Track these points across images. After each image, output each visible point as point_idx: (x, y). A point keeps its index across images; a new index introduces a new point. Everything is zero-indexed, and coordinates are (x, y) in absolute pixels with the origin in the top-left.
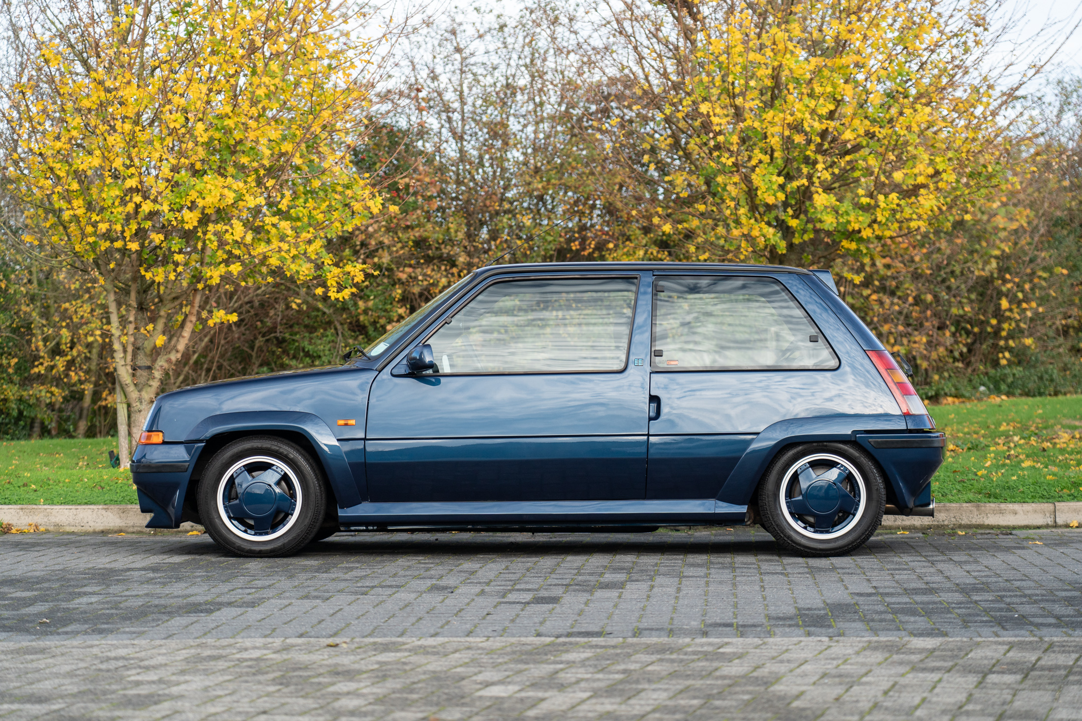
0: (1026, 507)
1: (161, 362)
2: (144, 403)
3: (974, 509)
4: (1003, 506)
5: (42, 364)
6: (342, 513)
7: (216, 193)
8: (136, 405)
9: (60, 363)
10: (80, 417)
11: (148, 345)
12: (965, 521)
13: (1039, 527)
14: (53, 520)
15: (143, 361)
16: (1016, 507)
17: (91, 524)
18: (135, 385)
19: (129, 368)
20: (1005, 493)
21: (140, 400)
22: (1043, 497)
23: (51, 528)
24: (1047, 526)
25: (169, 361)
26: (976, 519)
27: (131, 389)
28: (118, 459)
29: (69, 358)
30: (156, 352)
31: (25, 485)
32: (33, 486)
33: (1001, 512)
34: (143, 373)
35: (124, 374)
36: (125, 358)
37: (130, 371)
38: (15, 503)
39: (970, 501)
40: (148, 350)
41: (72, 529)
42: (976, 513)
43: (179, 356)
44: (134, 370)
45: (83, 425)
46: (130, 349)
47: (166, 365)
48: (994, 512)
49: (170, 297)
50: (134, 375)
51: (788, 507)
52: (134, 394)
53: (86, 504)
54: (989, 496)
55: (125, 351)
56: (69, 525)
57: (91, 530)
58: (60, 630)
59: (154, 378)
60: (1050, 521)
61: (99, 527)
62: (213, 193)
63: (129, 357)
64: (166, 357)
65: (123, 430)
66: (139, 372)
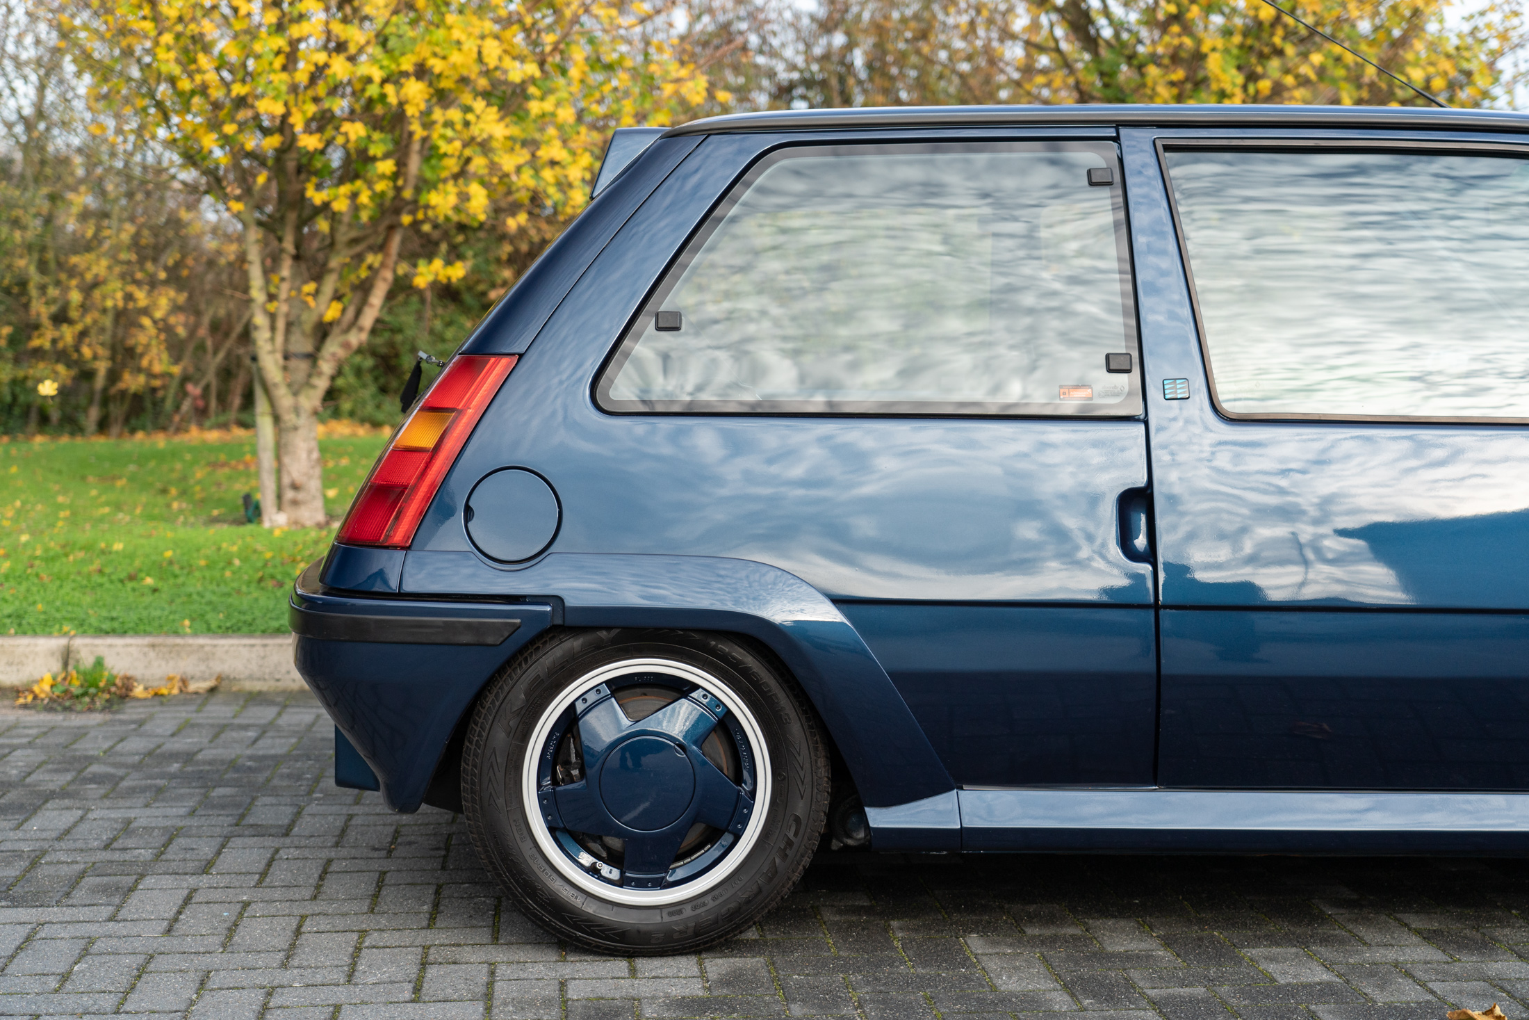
1: (333, 348)
2: (303, 416)
5: (43, 335)
7: (470, 45)
8: (289, 418)
11: (309, 320)
14: (218, 667)
15: (300, 344)
18: (289, 385)
19: (279, 356)
21: (297, 410)
25: (346, 345)
27: (282, 393)
28: (258, 507)
29: (80, 327)
30: (323, 331)
31: (132, 578)
32: (149, 581)
34: (302, 366)
35: (270, 365)
36: (272, 339)
37: (281, 361)
38: (136, 633)
40: (308, 327)
41: (258, 686)
43: (364, 336)
44: (286, 357)
46: (281, 324)
47: (341, 353)
49: (346, 238)
50: (285, 368)
52: (285, 399)
55: (273, 328)
56: (251, 677)
59: (320, 374)
62: (465, 47)
63: (280, 338)
64: (341, 339)
65: (267, 459)
66: (293, 363)
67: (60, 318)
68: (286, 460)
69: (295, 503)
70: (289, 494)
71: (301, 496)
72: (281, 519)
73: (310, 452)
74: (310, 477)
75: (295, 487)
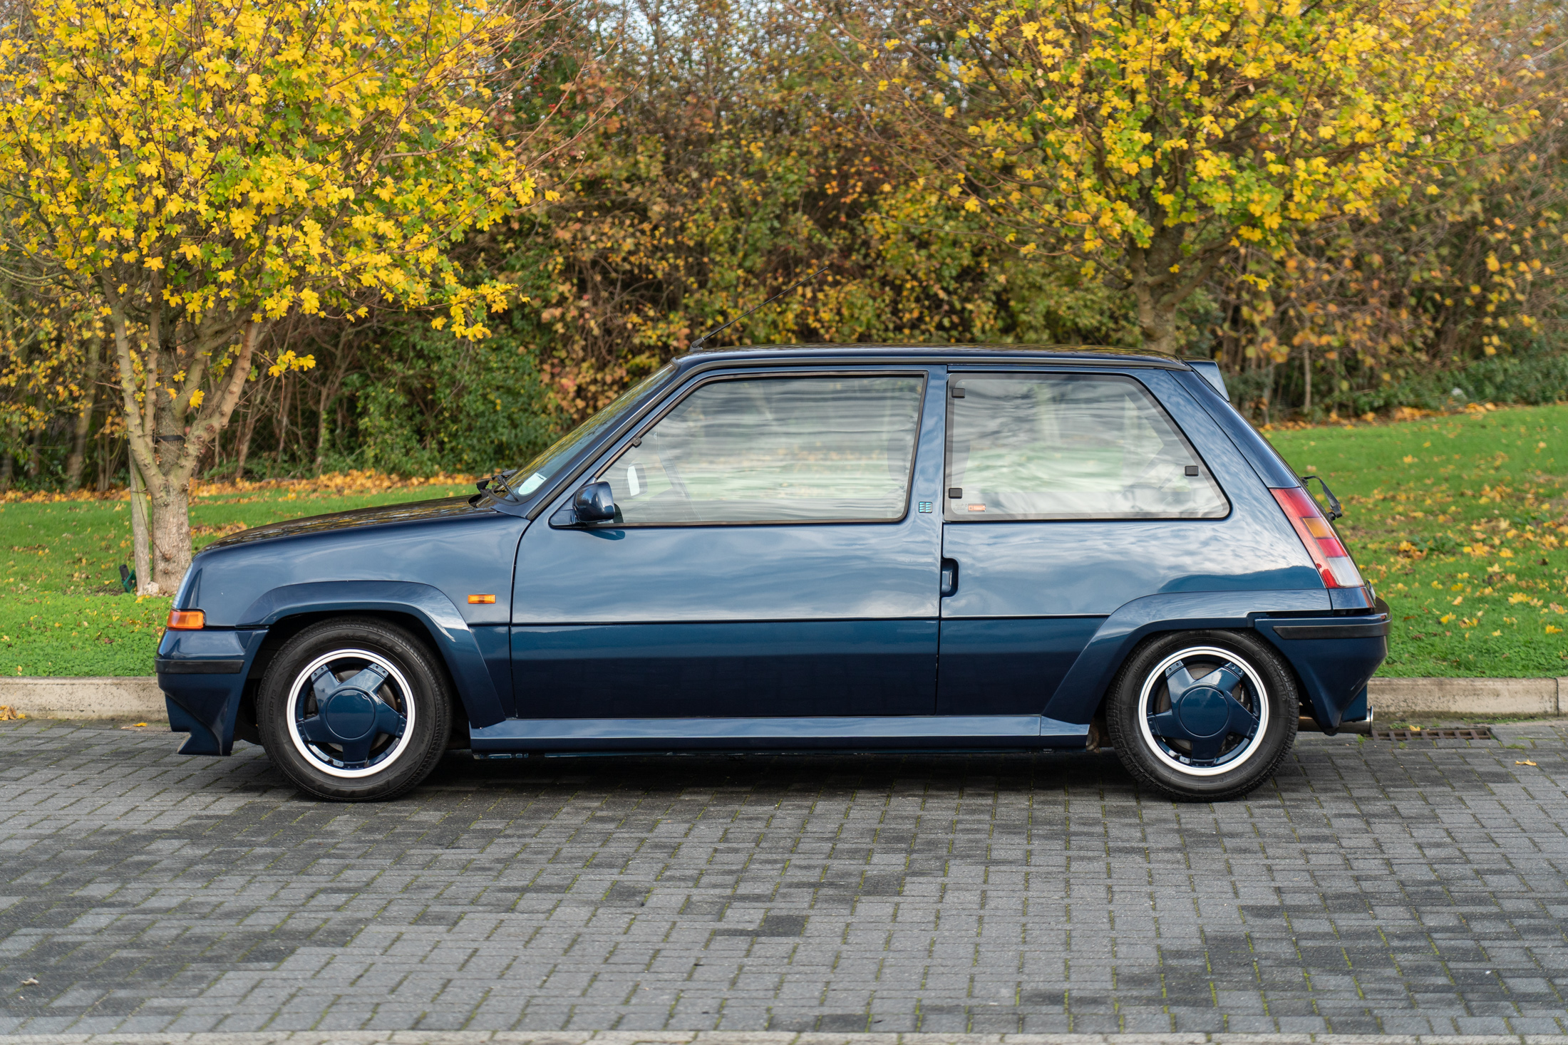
0: (1515, 685)
1: (198, 431)
2: (173, 493)
3: (1435, 688)
4: (1479, 683)
5: (12, 372)
6: (476, 735)
7: (279, 184)
8: (161, 495)
9: (41, 369)
10: (73, 450)
11: (178, 406)
12: (1421, 707)
13: (1532, 717)
14: (38, 701)
15: (170, 427)
16: (1498, 685)
17: (96, 707)
18: (159, 465)
19: (149, 440)
20: (1485, 661)
21: (167, 488)
22: (1539, 667)
23: (35, 714)
24: (1545, 716)
25: (210, 429)
26: (1439, 703)
27: (153, 473)
28: (133, 577)
29: (55, 363)
30: (189, 415)
32: (7, 638)
33: (1476, 693)
34: (172, 447)
35: (141, 449)
36: (142, 425)
37: (151, 444)
39: (1427, 675)
40: (177, 413)
41: (67, 715)
42: (1437, 693)
43: (225, 421)
44: (157, 442)
45: (77, 463)
46: (150, 411)
47: (205, 436)
48: (1466, 693)
49: (209, 331)
50: (156, 451)
51: (1151, 727)
52: (157, 479)
53: (88, 675)
54: (1458, 665)
55: (142, 417)
56: (62, 709)
57: (95, 716)
58: (58, 1003)
59: (187, 455)
60: (1549, 707)
61: (107, 712)
62: (275, 185)
63: (150, 424)
64: (205, 423)
65: (141, 533)
66: (164, 445)
67: (34, 351)
68: (158, 534)
69: (166, 573)
70: (161, 565)
71: (170, 567)
72: (154, 588)
73: (180, 526)
74: (180, 550)
75: (166, 559)
